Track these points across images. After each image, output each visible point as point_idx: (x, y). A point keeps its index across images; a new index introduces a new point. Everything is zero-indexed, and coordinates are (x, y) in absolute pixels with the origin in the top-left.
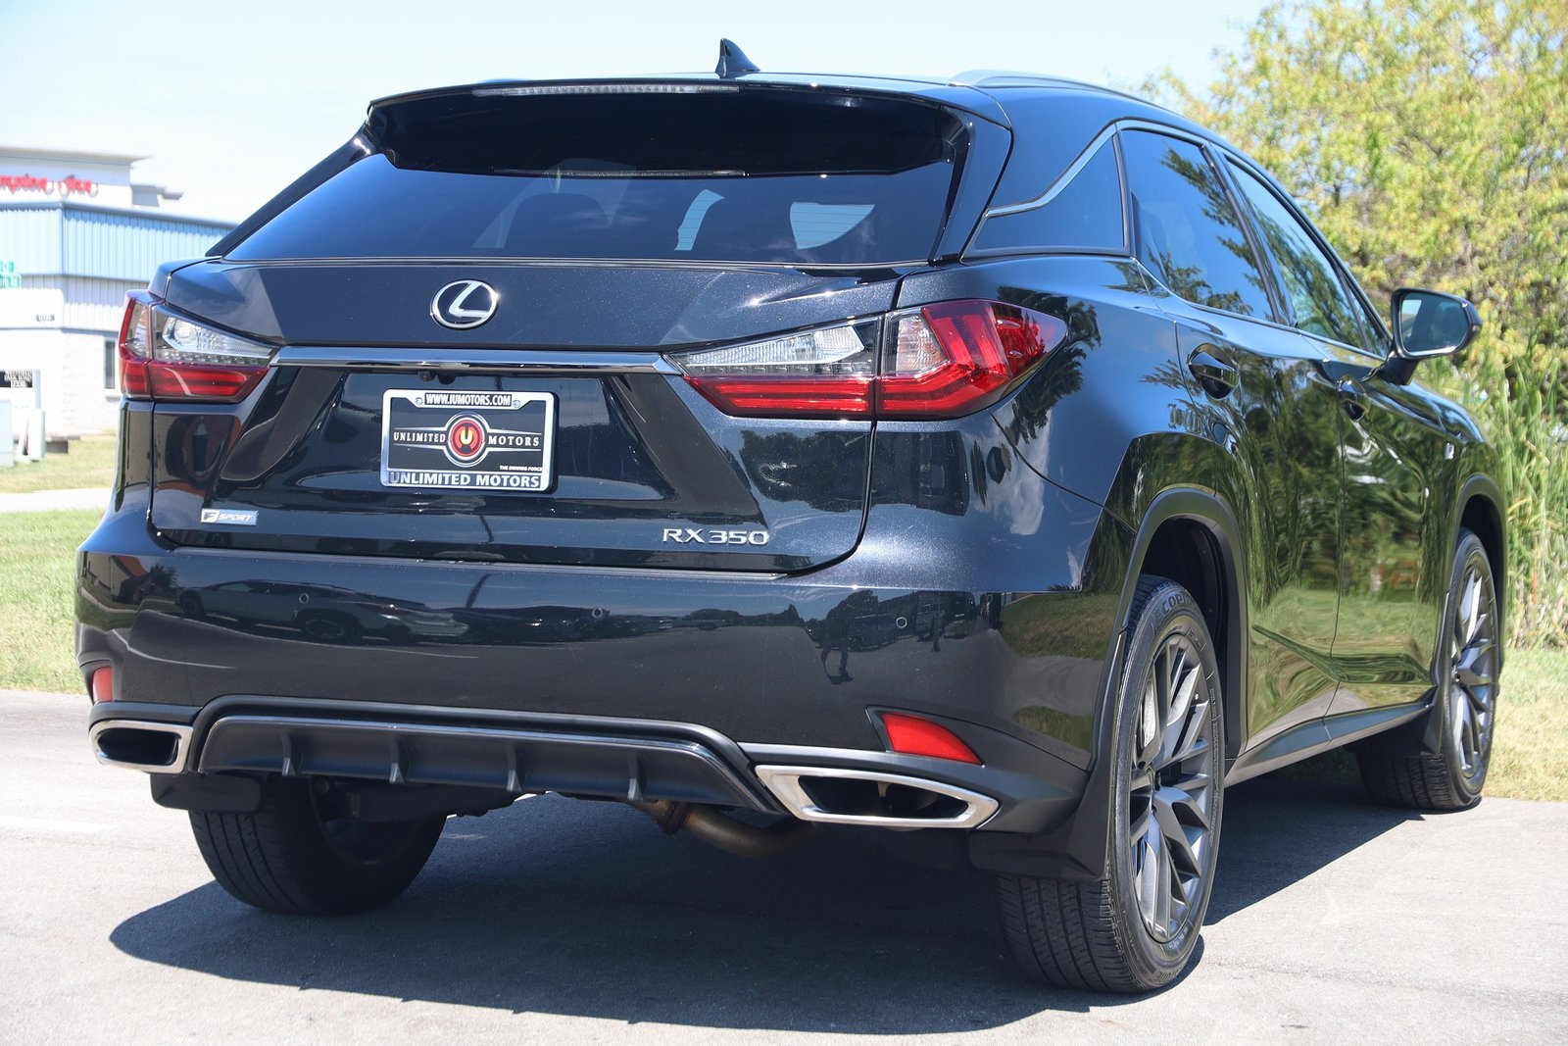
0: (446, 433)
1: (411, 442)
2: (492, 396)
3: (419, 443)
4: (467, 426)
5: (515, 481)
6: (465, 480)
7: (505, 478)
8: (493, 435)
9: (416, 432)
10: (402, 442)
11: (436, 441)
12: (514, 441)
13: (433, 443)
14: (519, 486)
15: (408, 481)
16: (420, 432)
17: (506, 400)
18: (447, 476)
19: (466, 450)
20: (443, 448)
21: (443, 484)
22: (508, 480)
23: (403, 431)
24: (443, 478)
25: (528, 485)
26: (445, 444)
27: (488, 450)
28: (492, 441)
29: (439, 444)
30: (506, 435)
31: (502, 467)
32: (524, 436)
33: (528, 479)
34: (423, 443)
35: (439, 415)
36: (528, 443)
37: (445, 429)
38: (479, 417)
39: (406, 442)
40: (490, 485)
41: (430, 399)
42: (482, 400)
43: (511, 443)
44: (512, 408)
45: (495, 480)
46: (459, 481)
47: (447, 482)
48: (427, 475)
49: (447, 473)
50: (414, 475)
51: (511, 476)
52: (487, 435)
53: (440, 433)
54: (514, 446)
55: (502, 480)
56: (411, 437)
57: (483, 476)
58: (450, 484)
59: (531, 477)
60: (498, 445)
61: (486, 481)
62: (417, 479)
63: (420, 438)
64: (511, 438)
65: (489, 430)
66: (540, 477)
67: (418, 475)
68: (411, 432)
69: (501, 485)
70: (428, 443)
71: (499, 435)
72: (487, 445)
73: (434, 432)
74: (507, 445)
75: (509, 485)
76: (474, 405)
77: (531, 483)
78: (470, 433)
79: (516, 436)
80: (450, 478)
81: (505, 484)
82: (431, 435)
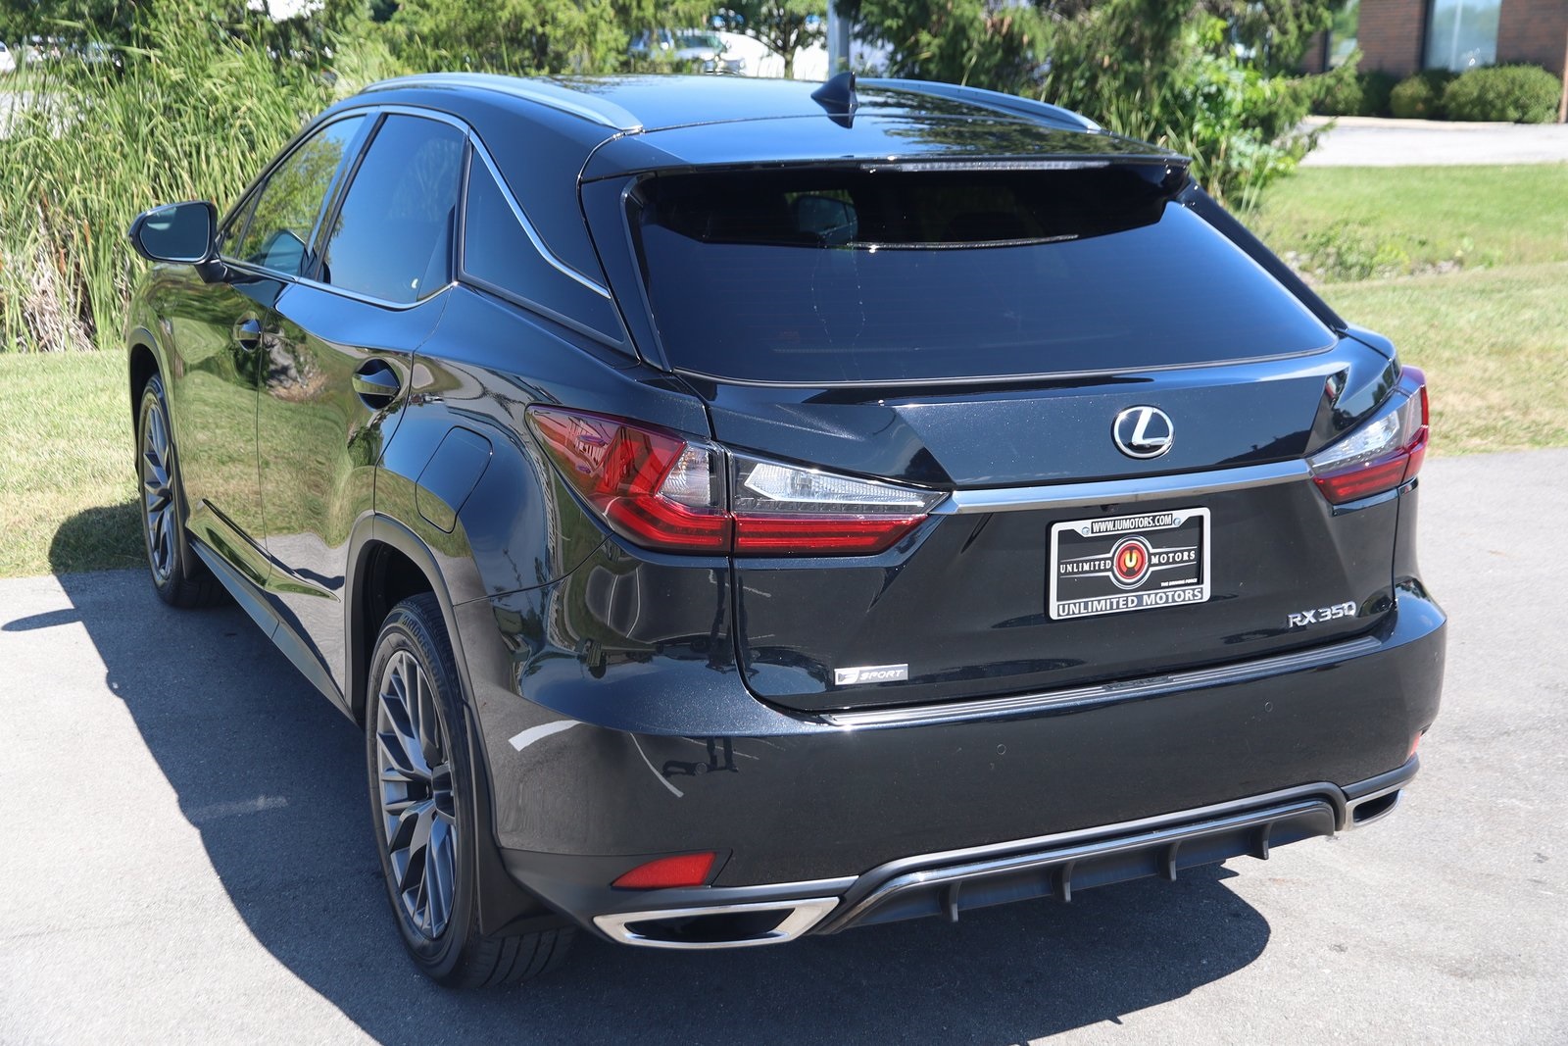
0: (1112, 559)
1: (1078, 573)
2: (1154, 517)
3: (1087, 572)
4: (1131, 549)
5: (1179, 596)
6: (1133, 601)
7: (1170, 594)
8: (1155, 554)
9: (1082, 562)
10: (1070, 573)
11: (1102, 568)
12: (1174, 557)
13: (1100, 571)
14: (1184, 600)
15: (1077, 611)
16: (1086, 561)
17: (1167, 520)
18: (1115, 601)
19: (1130, 573)
20: (1110, 574)
21: (1111, 609)
22: (1173, 596)
23: (1069, 563)
24: (1111, 603)
25: (1191, 598)
26: (1111, 569)
27: (1152, 569)
28: (1155, 560)
29: (1105, 570)
30: (1167, 553)
31: (1163, 584)
32: (1182, 552)
33: (1191, 592)
34: (1090, 572)
35: (1104, 542)
36: (1186, 558)
37: (1110, 555)
38: (1142, 538)
39: (1073, 573)
40: (1156, 603)
41: (1096, 528)
42: (1145, 522)
43: (1171, 560)
44: (1173, 526)
45: (1161, 598)
46: (1127, 604)
47: (1115, 607)
48: (1096, 603)
49: (1114, 598)
50: (1082, 604)
51: (1175, 592)
52: (1150, 555)
53: (1105, 559)
54: (1174, 562)
55: (1167, 596)
56: (1078, 567)
57: (1149, 595)
58: (1118, 608)
59: (1194, 590)
60: (1160, 564)
61: (1152, 600)
62: (1086, 608)
63: (1086, 567)
64: (1171, 555)
65: (1152, 551)
66: (1202, 589)
67: (1086, 604)
68: (1078, 563)
69: (1167, 602)
70: (1095, 571)
71: (1160, 554)
72: (1150, 565)
73: (1100, 560)
74: (1168, 563)
75: (1174, 601)
76: (1139, 527)
77: (1194, 595)
78: (1134, 556)
79: (1175, 552)
80: (1118, 602)
81: (1170, 600)
82: (1097, 563)
